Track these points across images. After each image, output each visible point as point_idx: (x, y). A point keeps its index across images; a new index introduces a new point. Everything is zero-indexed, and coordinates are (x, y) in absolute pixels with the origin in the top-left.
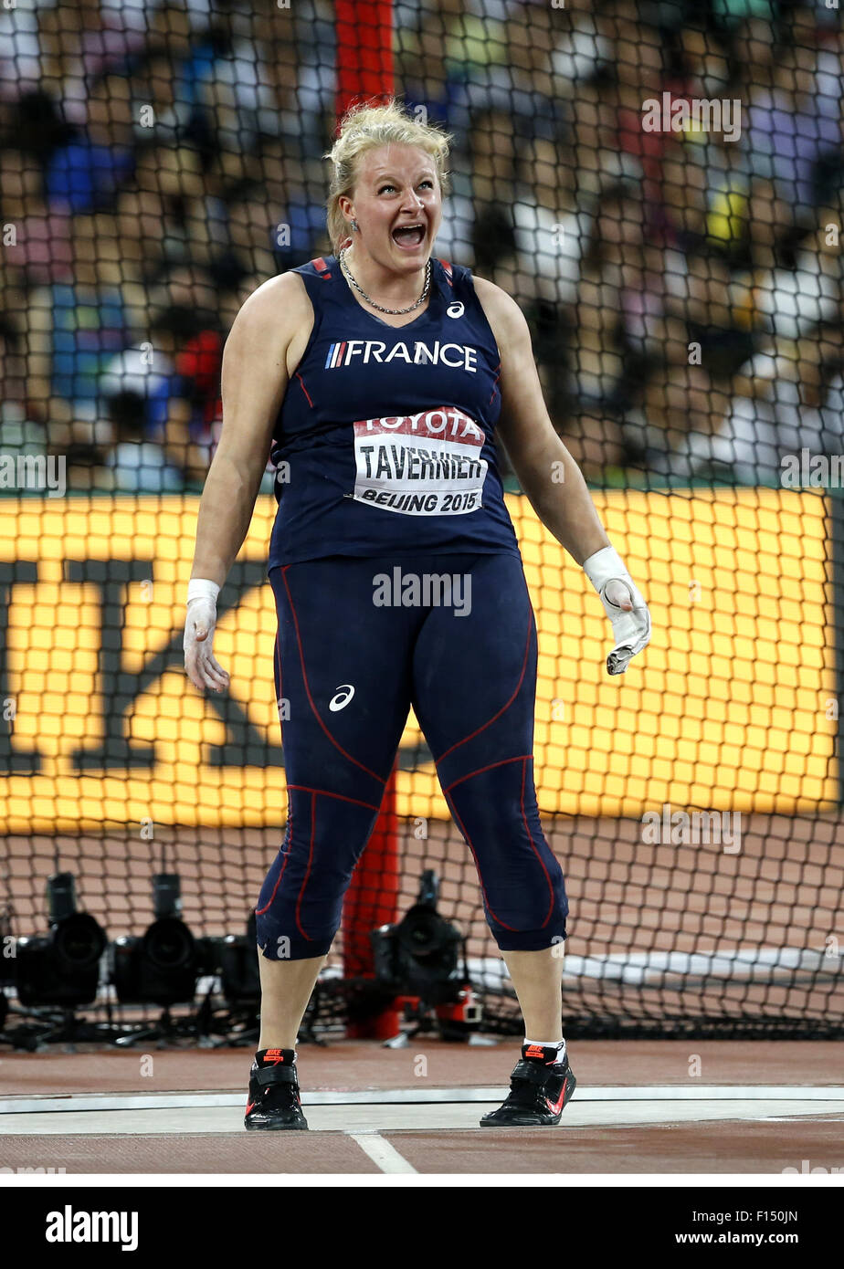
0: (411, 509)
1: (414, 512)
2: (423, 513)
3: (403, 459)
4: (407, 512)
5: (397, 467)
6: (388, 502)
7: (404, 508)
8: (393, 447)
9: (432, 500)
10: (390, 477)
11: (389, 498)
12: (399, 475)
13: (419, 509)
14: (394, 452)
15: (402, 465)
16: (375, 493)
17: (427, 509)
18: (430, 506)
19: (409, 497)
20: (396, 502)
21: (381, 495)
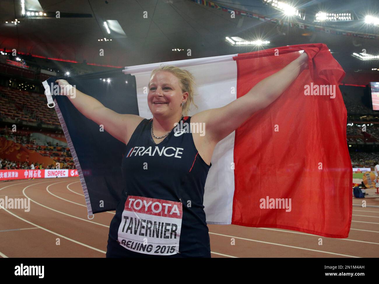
0: (140, 250)
1: (141, 252)
2: (145, 252)
3: (138, 225)
4: (138, 251)
5: (135, 228)
6: (130, 246)
7: (137, 249)
8: (136, 219)
9: (150, 247)
10: (131, 233)
11: (131, 244)
12: (135, 233)
13: (144, 250)
14: (136, 221)
15: (137, 228)
16: (125, 241)
17: (147, 251)
18: (149, 250)
19: (139, 244)
20: (133, 247)
21: (128, 242)
